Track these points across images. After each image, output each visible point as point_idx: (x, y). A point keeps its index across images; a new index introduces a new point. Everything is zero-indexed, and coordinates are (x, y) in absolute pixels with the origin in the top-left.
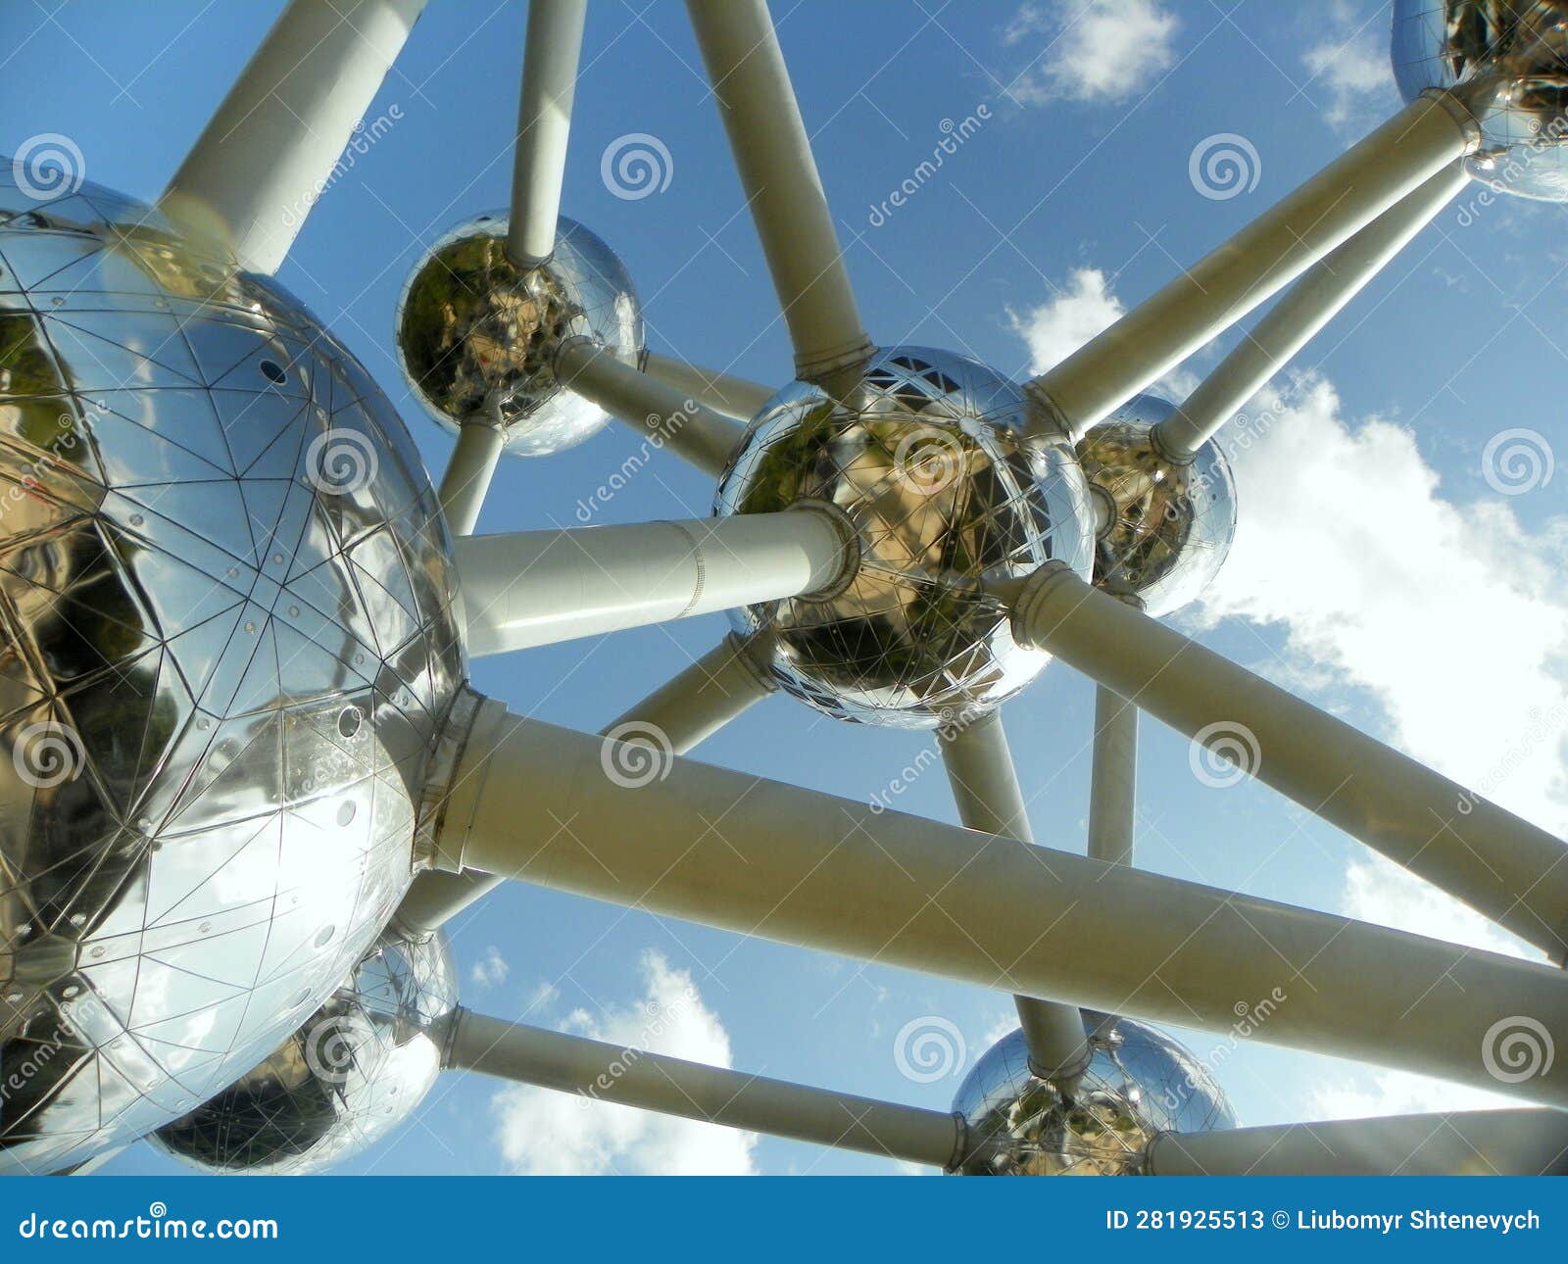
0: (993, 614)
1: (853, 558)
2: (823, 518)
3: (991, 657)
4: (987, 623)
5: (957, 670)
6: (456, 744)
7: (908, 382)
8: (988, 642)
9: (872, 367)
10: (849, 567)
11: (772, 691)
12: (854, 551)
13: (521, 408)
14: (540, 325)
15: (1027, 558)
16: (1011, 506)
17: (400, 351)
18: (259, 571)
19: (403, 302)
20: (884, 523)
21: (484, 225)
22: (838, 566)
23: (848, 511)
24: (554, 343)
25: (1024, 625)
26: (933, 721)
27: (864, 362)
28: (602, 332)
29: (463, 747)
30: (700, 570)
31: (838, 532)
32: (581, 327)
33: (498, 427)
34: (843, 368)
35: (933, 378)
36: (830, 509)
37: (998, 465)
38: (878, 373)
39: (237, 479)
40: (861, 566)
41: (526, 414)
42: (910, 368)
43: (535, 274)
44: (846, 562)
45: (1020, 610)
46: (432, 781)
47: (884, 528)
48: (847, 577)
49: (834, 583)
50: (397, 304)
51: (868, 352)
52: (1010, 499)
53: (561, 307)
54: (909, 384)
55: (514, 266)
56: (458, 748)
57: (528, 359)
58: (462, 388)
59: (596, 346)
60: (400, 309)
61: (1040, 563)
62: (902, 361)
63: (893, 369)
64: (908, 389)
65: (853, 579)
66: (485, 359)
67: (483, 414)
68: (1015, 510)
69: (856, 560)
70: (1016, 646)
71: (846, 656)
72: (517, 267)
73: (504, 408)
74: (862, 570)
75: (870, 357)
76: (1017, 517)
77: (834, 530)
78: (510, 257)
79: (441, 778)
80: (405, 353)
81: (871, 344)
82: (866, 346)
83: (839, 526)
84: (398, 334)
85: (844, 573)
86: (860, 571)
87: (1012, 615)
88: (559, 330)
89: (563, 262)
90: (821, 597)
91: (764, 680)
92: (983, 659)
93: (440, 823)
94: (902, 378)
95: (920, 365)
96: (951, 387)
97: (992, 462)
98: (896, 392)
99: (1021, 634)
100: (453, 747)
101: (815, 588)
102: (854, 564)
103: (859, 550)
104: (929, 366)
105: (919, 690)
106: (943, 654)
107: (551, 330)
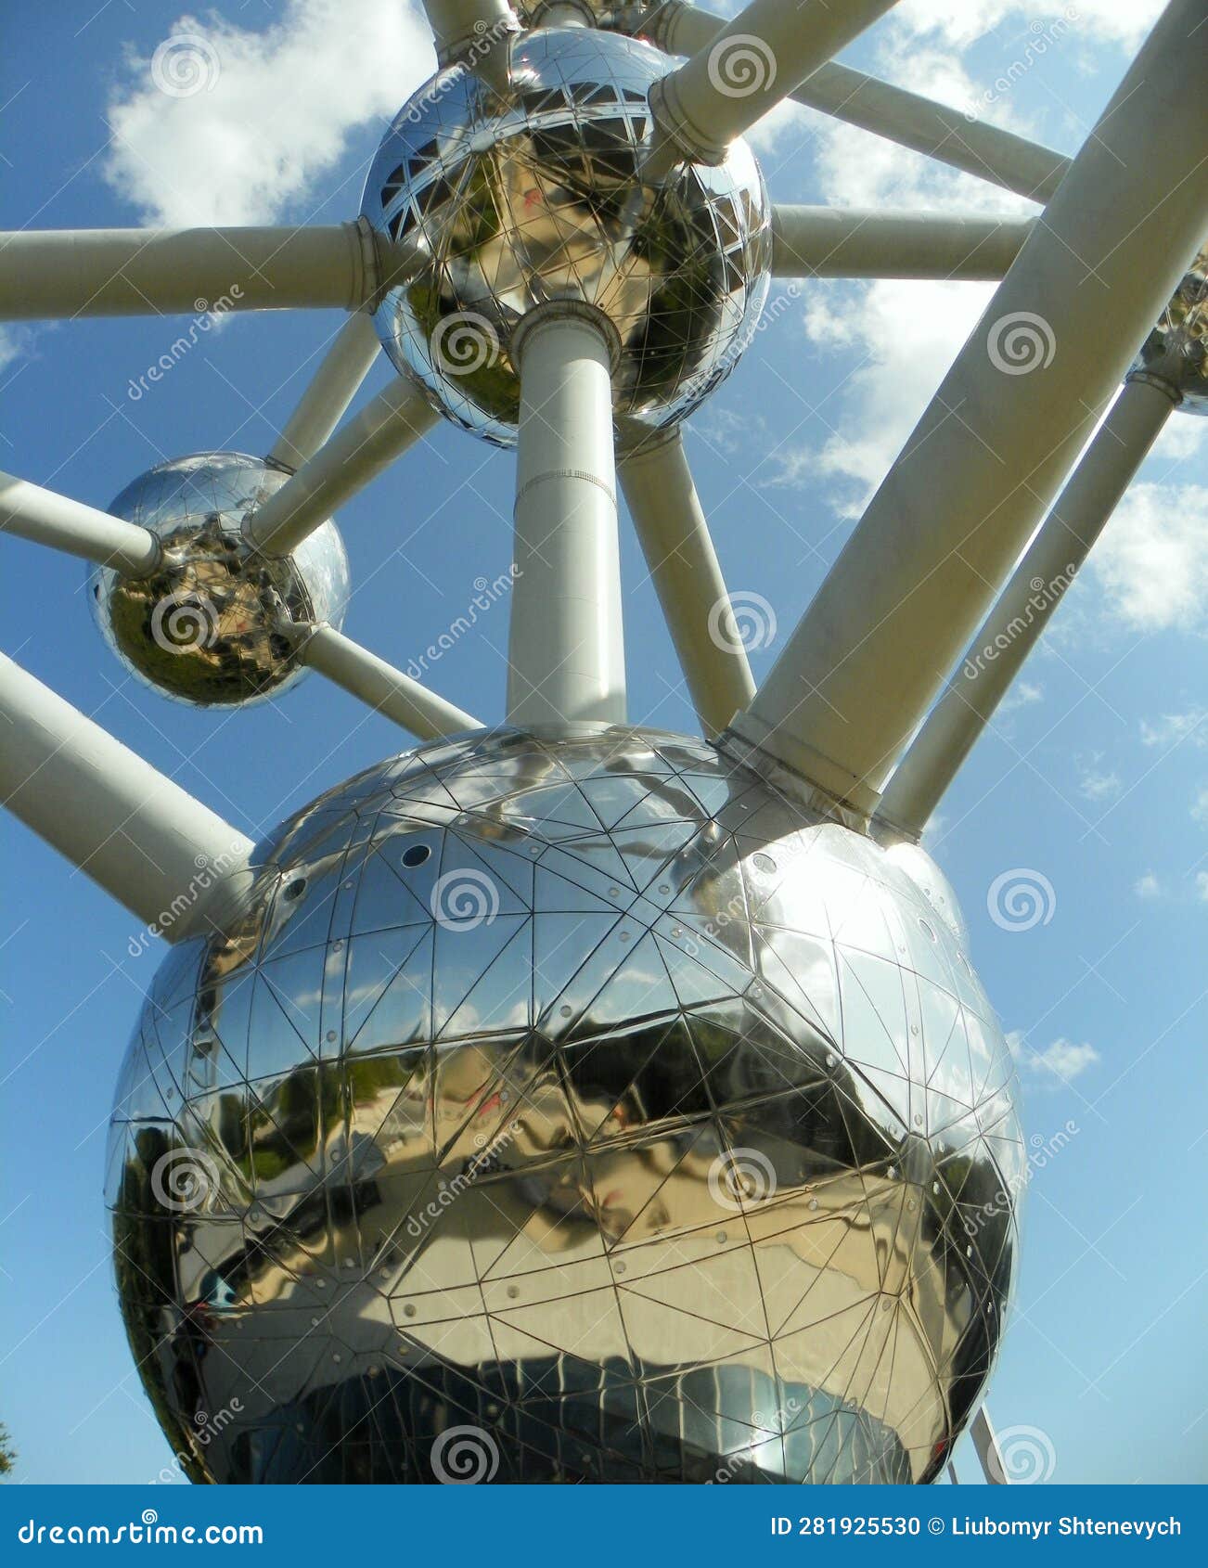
0: (687, 180)
1: (588, 311)
2: (538, 330)
3: (726, 197)
4: (692, 188)
5: (729, 237)
6: (777, 769)
7: (414, 196)
8: (712, 194)
9: (386, 231)
10: (595, 318)
11: (679, 433)
12: (580, 309)
13: (299, 601)
14: (221, 562)
15: (639, 123)
16: (581, 124)
17: (214, 706)
18: (625, 913)
19: (164, 692)
20: (560, 269)
21: (103, 593)
22: (591, 329)
23: (538, 303)
24: (240, 552)
25: (706, 151)
26: (767, 276)
27: (375, 237)
28: (240, 498)
29: (781, 763)
30: (579, 476)
31: (556, 319)
32: (231, 521)
33: (314, 629)
34: (376, 262)
35: (416, 167)
36: (529, 321)
37: (532, 124)
38: (393, 226)
39: (533, 913)
40: (598, 305)
41: (308, 598)
42: (398, 189)
43: (167, 554)
44: (591, 321)
45: (691, 150)
46: (806, 800)
47: (567, 270)
48: (605, 324)
49: (606, 339)
50: (165, 698)
51: (364, 227)
52: (573, 123)
53: (206, 536)
54: (416, 196)
55: (155, 573)
56: (782, 768)
57: (253, 582)
58: (263, 655)
59: (255, 510)
60: (172, 697)
61: (648, 111)
62: (387, 196)
63: (395, 207)
64: (422, 198)
65: (607, 318)
66: (240, 626)
67: (297, 641)
68: (586, 121)
69: (592, 310)
70: (724, 165)
71: (680, 349)
72: (157, 570)
73: (296, 619)
74: (602, 305)
75: (372, 229)
76: (592, 121)
77: (553, 323)
78: (145, 576)
79: (806, 791)
80: (217, 702)
81: (356, 222)
82: (358, 228)
83: (550, 316)
84: (196, 705)
85: (599, 326)
86: (603, 309)
87: (691, 160)
88: (229, 545)
89: (160, 523)
90: (615, 356)
91: (666, 438)
92: (725, 205)
93: (845, 803)
94: (407, 200)
95: (397, 176)
96: (431, 149)
97: (527, 132)
98: (423, 213)
99: (713, 156)
100: (779, 773)
101: (608, 361)
102: (594, 313)
103: (582, 302)
104: (401, 166)
105: (735, 284)
106: (710, 248)
107: (228, 553)
